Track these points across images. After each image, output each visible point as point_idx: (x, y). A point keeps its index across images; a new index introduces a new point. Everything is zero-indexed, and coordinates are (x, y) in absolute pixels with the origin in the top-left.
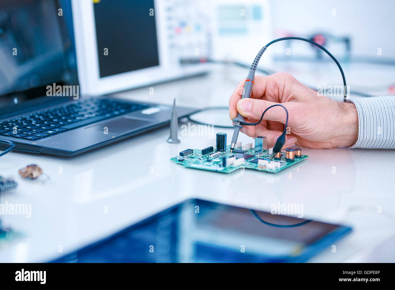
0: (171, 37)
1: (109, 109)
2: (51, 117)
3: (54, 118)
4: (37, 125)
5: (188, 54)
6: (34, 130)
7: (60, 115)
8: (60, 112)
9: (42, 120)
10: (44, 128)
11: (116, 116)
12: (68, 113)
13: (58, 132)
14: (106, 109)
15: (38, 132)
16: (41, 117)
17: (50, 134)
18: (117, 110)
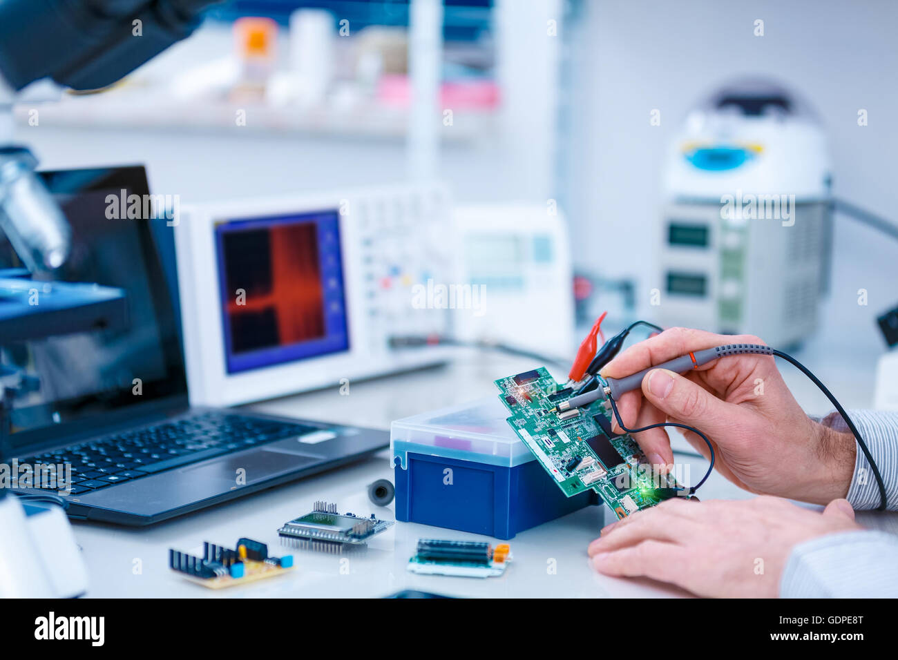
0: (371, 295)
1: (237, 435)
2: (122, 449)
3: (127, 452)
4: (90, 465)
5: (405, 328)
6: (83, 475)
7: (140, 445)
8: (142, 440)
9: (103, 456)
10: (102, 470)
11: (249, 446)
12: (155, 442)
13: (129, 479)
14: (231, 434)
15: (89, 479)
16: (102, 450)
17: (112, 483)
18: (252, 435)
